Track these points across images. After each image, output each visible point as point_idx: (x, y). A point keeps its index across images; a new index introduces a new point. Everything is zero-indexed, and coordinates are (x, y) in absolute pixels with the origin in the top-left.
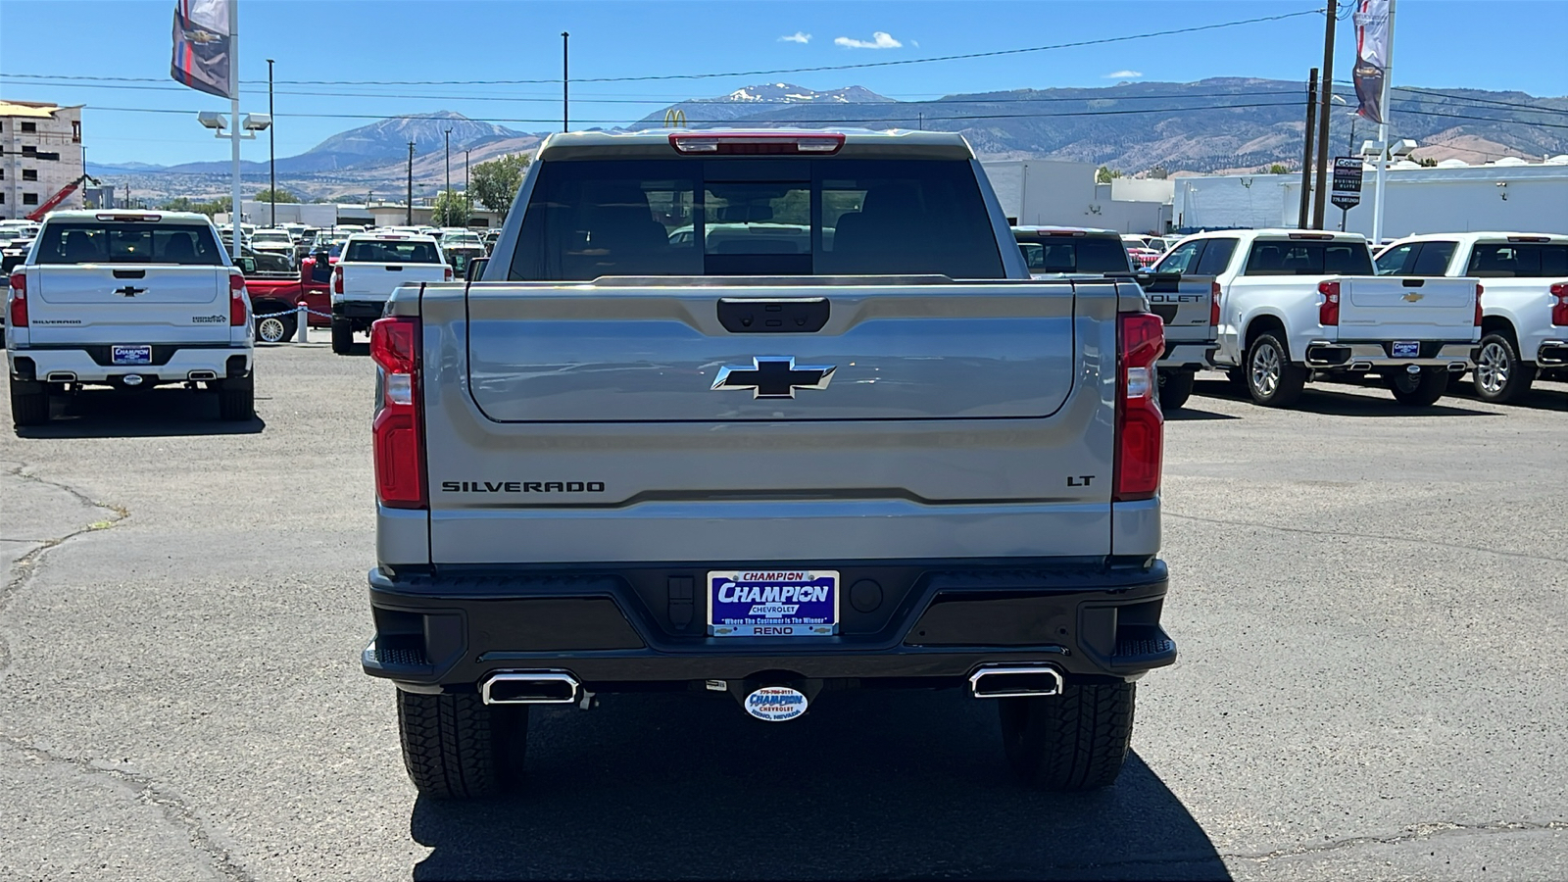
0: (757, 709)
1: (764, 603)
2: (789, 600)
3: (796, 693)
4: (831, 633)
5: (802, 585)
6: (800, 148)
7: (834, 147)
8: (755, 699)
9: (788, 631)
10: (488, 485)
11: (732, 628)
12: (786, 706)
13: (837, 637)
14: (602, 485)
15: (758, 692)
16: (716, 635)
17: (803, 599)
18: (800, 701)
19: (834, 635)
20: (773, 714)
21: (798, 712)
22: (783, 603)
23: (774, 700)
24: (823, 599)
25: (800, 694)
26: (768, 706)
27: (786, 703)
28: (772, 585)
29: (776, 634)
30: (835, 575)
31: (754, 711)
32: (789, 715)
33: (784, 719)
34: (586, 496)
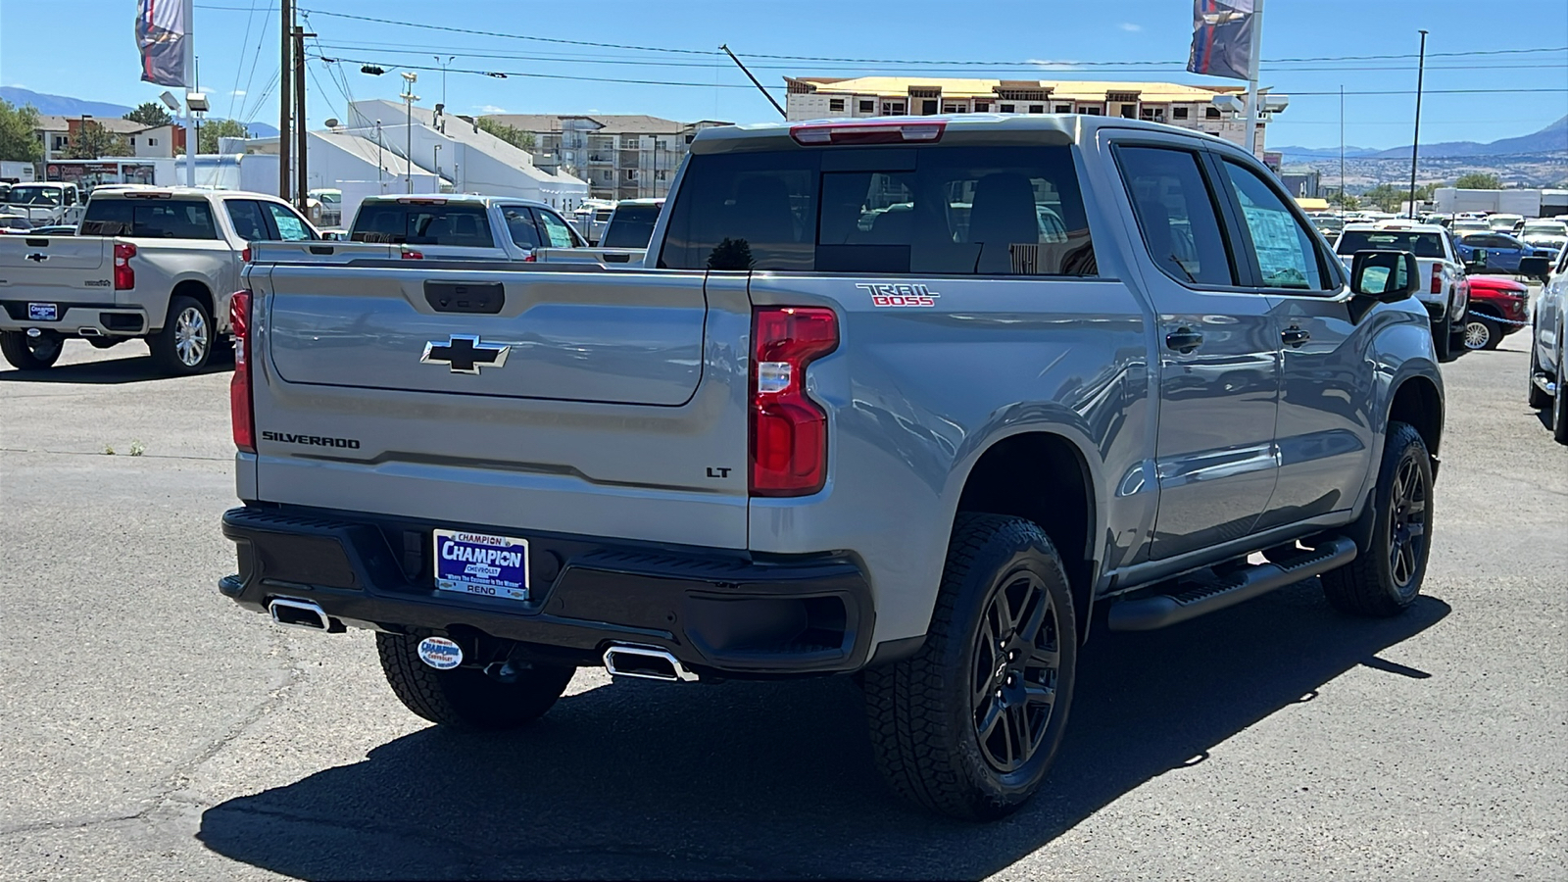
0: (427, 655)
1: (474, 564)
2: (493, 564)
3: (455, 646)
4: (522, 598)
5: (502, 549)
6: (905, 137)
7: (935, 135)
8: (425, 646)
9: (492, 591)
10: (289, 436)
11: (453, 584)
12: (447, 656)
13: (526, 602)
14: (357, 443)
15: (427, 640)
16: (441, 588)
17: (505, 564)
18: (457, 654)
19: (525, 600)
20: (438, 662)
21: (455, 663)
22: (489, 565)
23: (439, 650)
24: (517, 566)
25: (457, 647)
26: (434, 654)
27: (447, 654)
28: (481, 547)
29: (484, 593)
30: (524, 543)
31: (424, 657)
32: (449, 665)
33: (445, 668)
34: (346, 452)
